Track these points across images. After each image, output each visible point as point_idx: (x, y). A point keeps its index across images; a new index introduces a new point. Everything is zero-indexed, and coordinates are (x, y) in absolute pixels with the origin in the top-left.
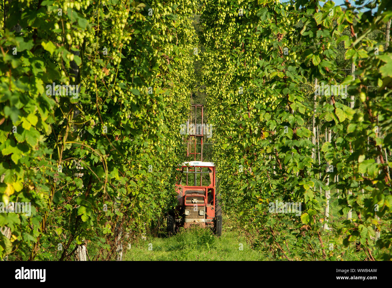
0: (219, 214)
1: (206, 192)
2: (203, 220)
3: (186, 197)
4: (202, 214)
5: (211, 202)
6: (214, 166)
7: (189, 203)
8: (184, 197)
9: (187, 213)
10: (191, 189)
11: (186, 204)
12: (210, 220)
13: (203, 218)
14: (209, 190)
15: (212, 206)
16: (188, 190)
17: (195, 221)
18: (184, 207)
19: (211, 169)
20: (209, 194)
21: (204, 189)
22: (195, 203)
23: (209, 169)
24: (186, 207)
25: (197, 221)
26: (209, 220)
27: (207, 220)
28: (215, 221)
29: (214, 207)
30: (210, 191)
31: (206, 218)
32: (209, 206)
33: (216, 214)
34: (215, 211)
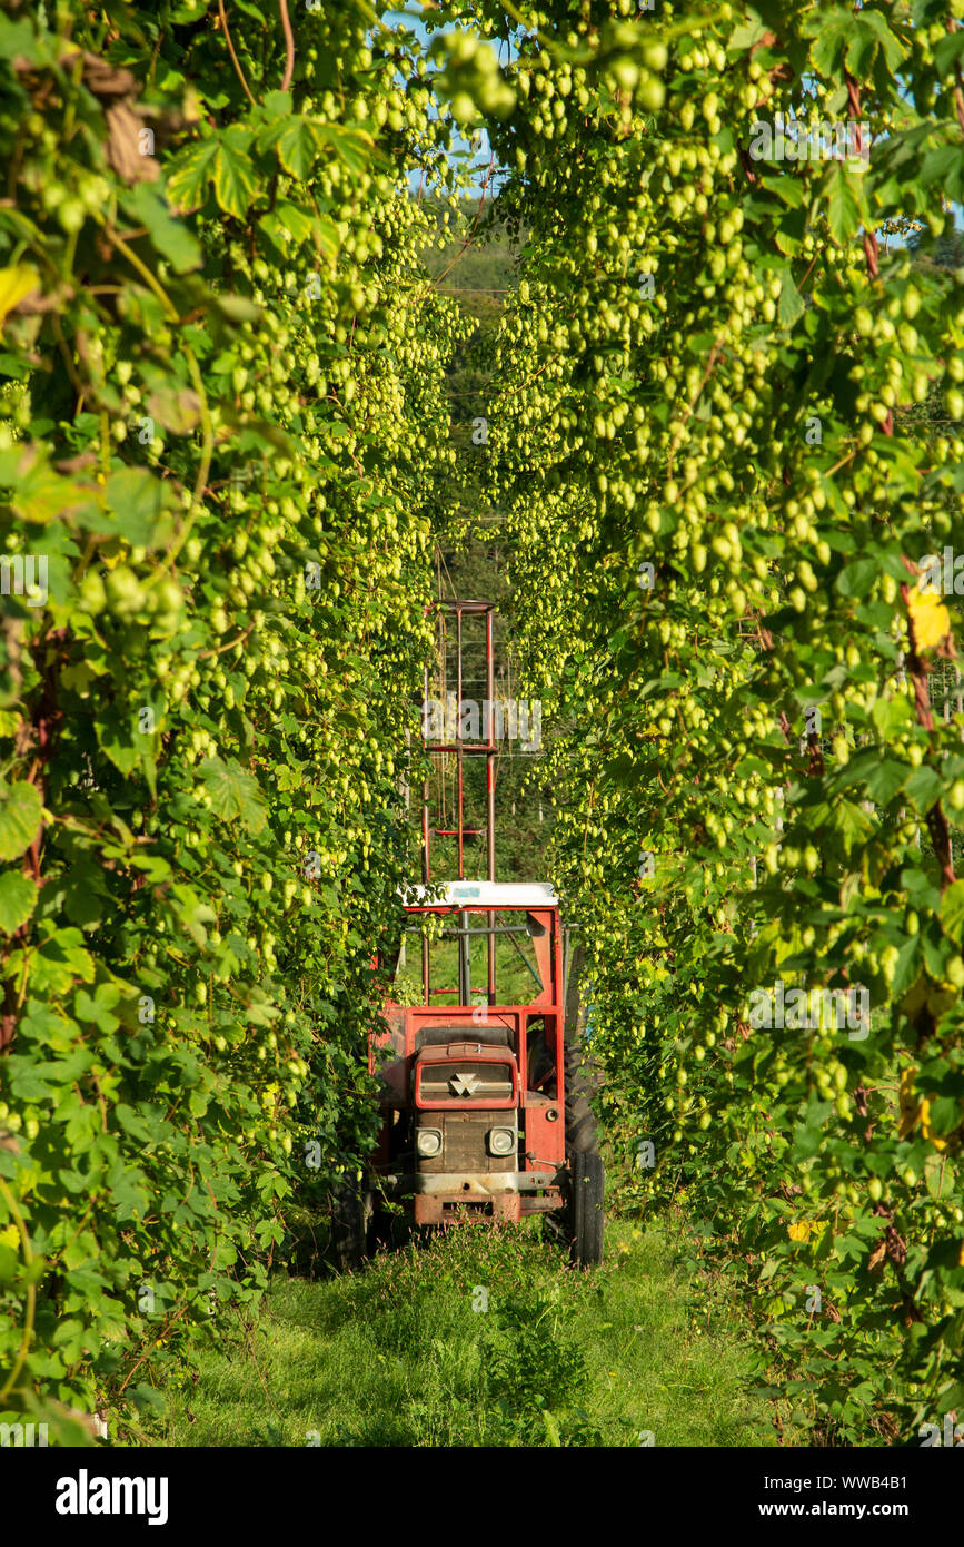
0: (585, 1138)
1: (517, 1034)
2: (510, 1179)
3: (420, 1068)
4: (504, 1151)
5: (543, 1081)
6: (553, 901)
7: (435, 1095)
8: (412, 1060)
9: (427, 1143)
10: (444, 1022)
11: (421, 1102)
12: (543, 1174)
13: (510, 1169)
14: (532, 1019)
15: (549, 1104)
16: (432, 1023)
17: (467, 1187)
18: (413, 1117)
19: (544, 919)
20: (532, 1036)
21: (511, 1021)
22: (466, 1094)
23: (531, 921)
24: (424, 1117)
25: (477, 1187)
26: (537, 1175)
27: (528, 1175)
28: (566, 1182)
29: (559, 1106)
30: (539, 1026)
31: (522, 1168)
32: (536, 1105)
33: (571, 1136)
34: (567, 1122)
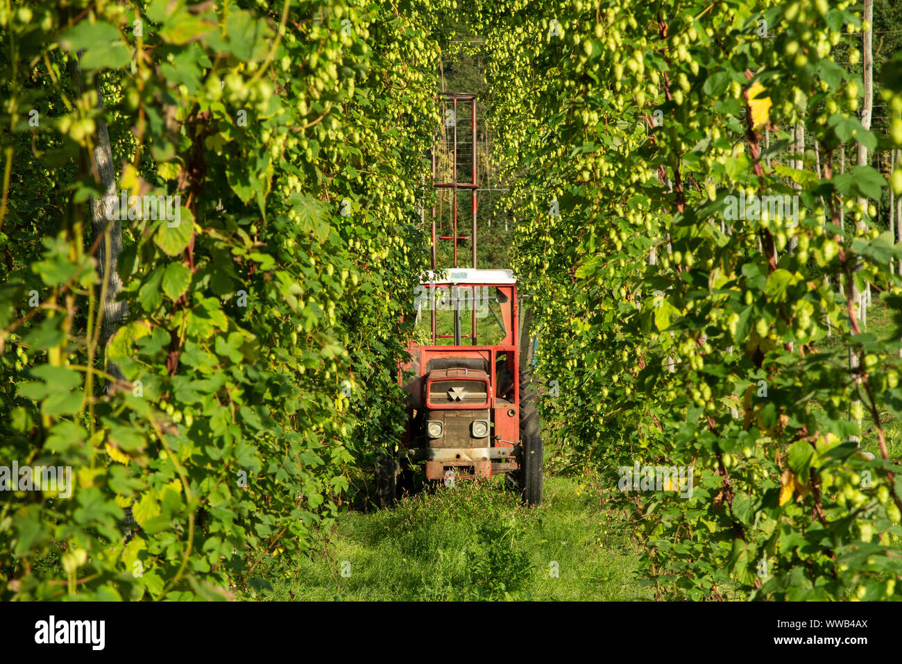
0: (531, 427)
1: (490, 363)
2: (485, 452)
3: (429, 384)
4: (481, 435)
5: (506, 392)
6: (513, 281)
7: (439, 400)
8: (425, 379)
9: (434, 430)
10: (445, 355)
11: (430, 404)
12: (505, 449)
13: (485, 445)
14: (499, 353)
15: (510, 406)
16: (437, 356)
17: (458, 456)
18: (425, 414)
19: (507, 292)
20: (499, 364)
21: (486, 355)
22: (458, 399)
23: (499, 293)
24: (432, 414)
25: (464, 457)
26: (502, 449)
27: (496, 449)
28: (520, 454)
29: (516, 407)
30: (503, 358)
31: (493, 445)
32: (501, 406)
33: (523, 426)
34: (521, 417)
